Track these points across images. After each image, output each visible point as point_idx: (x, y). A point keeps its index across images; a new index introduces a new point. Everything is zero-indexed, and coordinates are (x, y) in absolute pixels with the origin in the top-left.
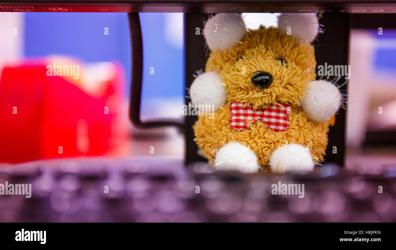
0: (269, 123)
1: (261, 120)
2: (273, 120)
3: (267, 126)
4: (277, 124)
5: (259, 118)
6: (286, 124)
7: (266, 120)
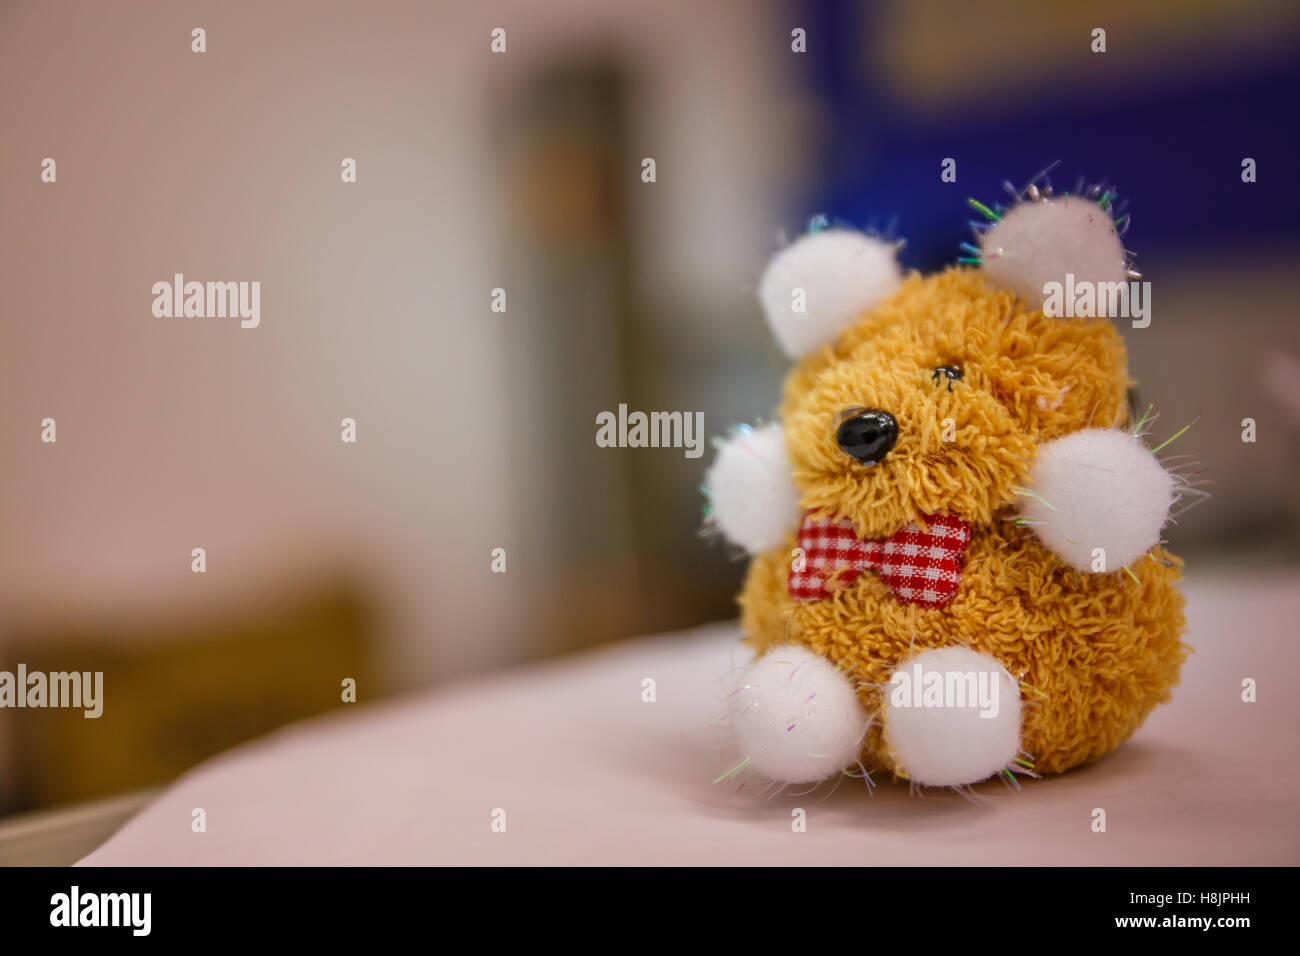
0: (895, 581)
1: (872, 570)
2: (907, 571)
3: (889, 589)
4: (918, 583)
5: (868, 564)
6: (947, 583)
7: (887, 569)
